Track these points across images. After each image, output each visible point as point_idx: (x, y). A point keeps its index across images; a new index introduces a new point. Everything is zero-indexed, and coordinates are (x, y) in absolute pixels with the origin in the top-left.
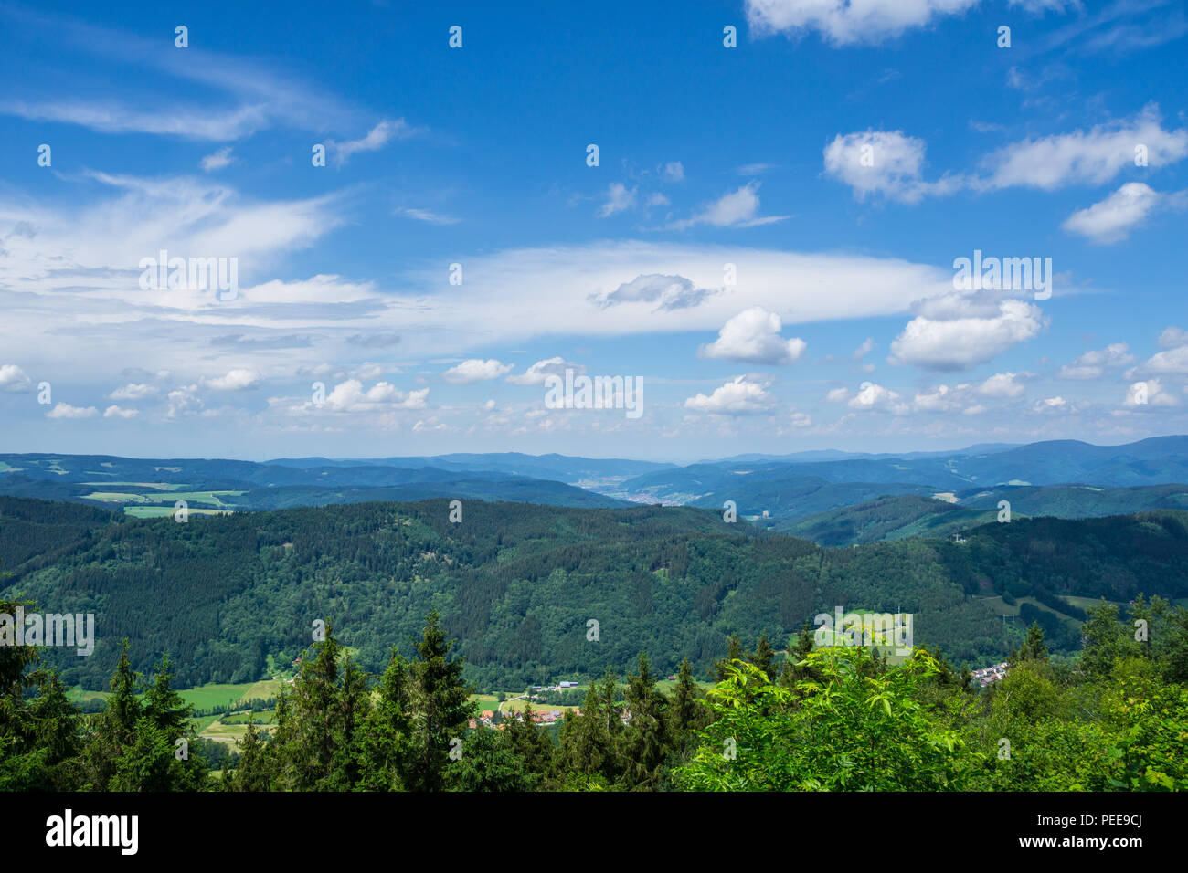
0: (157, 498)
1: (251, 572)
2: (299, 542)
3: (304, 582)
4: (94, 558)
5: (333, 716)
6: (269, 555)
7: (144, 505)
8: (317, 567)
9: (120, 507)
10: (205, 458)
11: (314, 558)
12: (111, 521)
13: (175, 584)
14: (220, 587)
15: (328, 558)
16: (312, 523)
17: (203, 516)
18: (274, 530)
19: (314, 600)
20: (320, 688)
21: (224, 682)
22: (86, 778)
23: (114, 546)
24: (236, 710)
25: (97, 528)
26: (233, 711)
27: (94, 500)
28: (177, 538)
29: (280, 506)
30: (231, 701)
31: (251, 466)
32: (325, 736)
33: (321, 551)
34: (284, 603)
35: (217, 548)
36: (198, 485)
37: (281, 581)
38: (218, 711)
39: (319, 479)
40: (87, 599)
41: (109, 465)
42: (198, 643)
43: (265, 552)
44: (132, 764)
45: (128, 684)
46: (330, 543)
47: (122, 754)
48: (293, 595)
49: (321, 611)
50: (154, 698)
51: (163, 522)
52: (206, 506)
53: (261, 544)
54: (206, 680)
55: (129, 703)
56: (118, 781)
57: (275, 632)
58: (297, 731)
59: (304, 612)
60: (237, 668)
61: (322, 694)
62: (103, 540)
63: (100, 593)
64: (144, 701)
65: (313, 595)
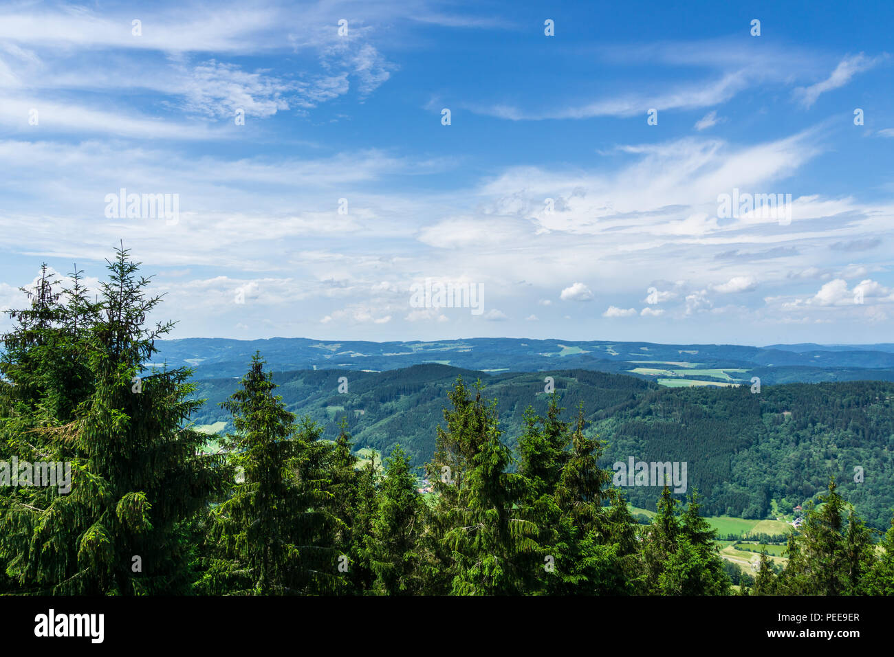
0: (681, 373)
1: (756, 432)
2: (796, 411)
3: (802, 444)
4: (638, 414)
5: (838, 560)
6: (771, 420)
7: (671, 377)
8: (813, 433)
9: (655, 378)
10: (716, 344)
11: (810, 425)
12: (649, 388)
13: (696, 437)
14: (731, 442)
15: (823, 426)
16: (807, 396)
17: (716, 387)
18: (774, 401)
19: (811, 459)
20: (826, 534)
21: (736, 516)
22: (642, 570)
23: (651, 406)
24: (747, 539)
25: (639, 393)
26: (744, 540)
27: (637, 374)
28: (696, 403)
29: (779, 382)
30: (743, 531)
31: (753, 350)
32: (832, 576)
33: (816, 420)
34: (785, 459)
35: (727, 412)
36: (711, 364)
37: (782, 442)
38: (732, 538)
39: (812, 361)
40: (634, 442)
41: (646, 349)
42: (714, 483)
43: (768, 418)
44: (675, 567)
45: (670, 507)
46: (825, 413)
47: (667, 558)
48: (792, 454)
49: (818, 469)
50: (687, 521)
51: (685, 391)
52: (718, 380)
53: (764, 411)
54: (722, 513)
55: (671, 522)
56: (665, 578)
57: (778, 482)
58: (806, 568)
59: (803, 469)
60: (747, 507)
61: (828, 540)
62: (644, 401)
63: (642, 438)
64: (680, 521)
65: (810, 455)
